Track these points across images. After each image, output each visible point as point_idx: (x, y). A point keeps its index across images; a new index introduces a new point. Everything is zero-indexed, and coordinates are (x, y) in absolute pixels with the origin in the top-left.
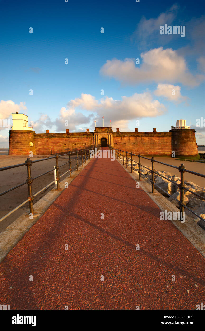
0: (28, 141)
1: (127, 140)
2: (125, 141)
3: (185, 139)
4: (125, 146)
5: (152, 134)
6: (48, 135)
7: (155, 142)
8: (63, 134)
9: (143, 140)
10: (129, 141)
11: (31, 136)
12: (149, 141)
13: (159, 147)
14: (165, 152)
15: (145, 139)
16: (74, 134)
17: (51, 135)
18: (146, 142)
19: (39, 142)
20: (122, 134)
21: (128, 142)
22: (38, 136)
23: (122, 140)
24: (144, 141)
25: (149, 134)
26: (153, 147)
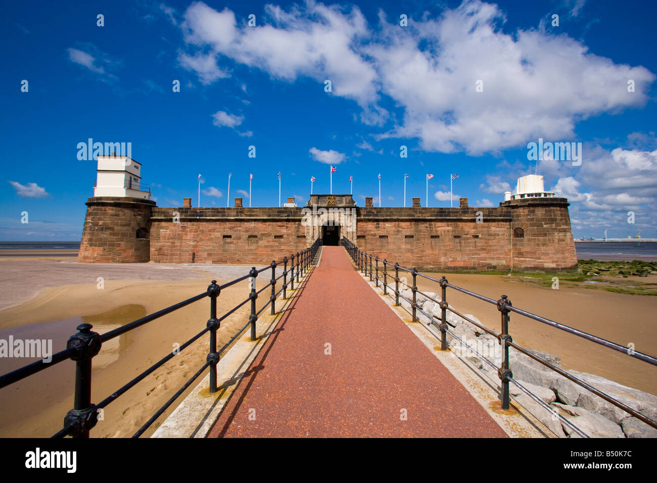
0: (131, 225)
1: (394, 228)
2: (387, 231)
3: (545, 224)
4: (388, 243)
5: (457, 212)
6: (187, 212)
7: (466, 233)
8: (226, 210)
9: (434, 229)
10: (398, 231)
11: (143, 213)
12: (448, 231)
13: (476, 247)
14: (492, 258)
15: (438, 227)
16: (254, 212)
17: (196, 212)
18: (443, 233)
19: (161, 230)
20: (380, 212)
21: (395, 235)
22: (161, 213)
23: (379, 227)
24: (436, 231)
25: (449, 212)
26: (461, 246)
